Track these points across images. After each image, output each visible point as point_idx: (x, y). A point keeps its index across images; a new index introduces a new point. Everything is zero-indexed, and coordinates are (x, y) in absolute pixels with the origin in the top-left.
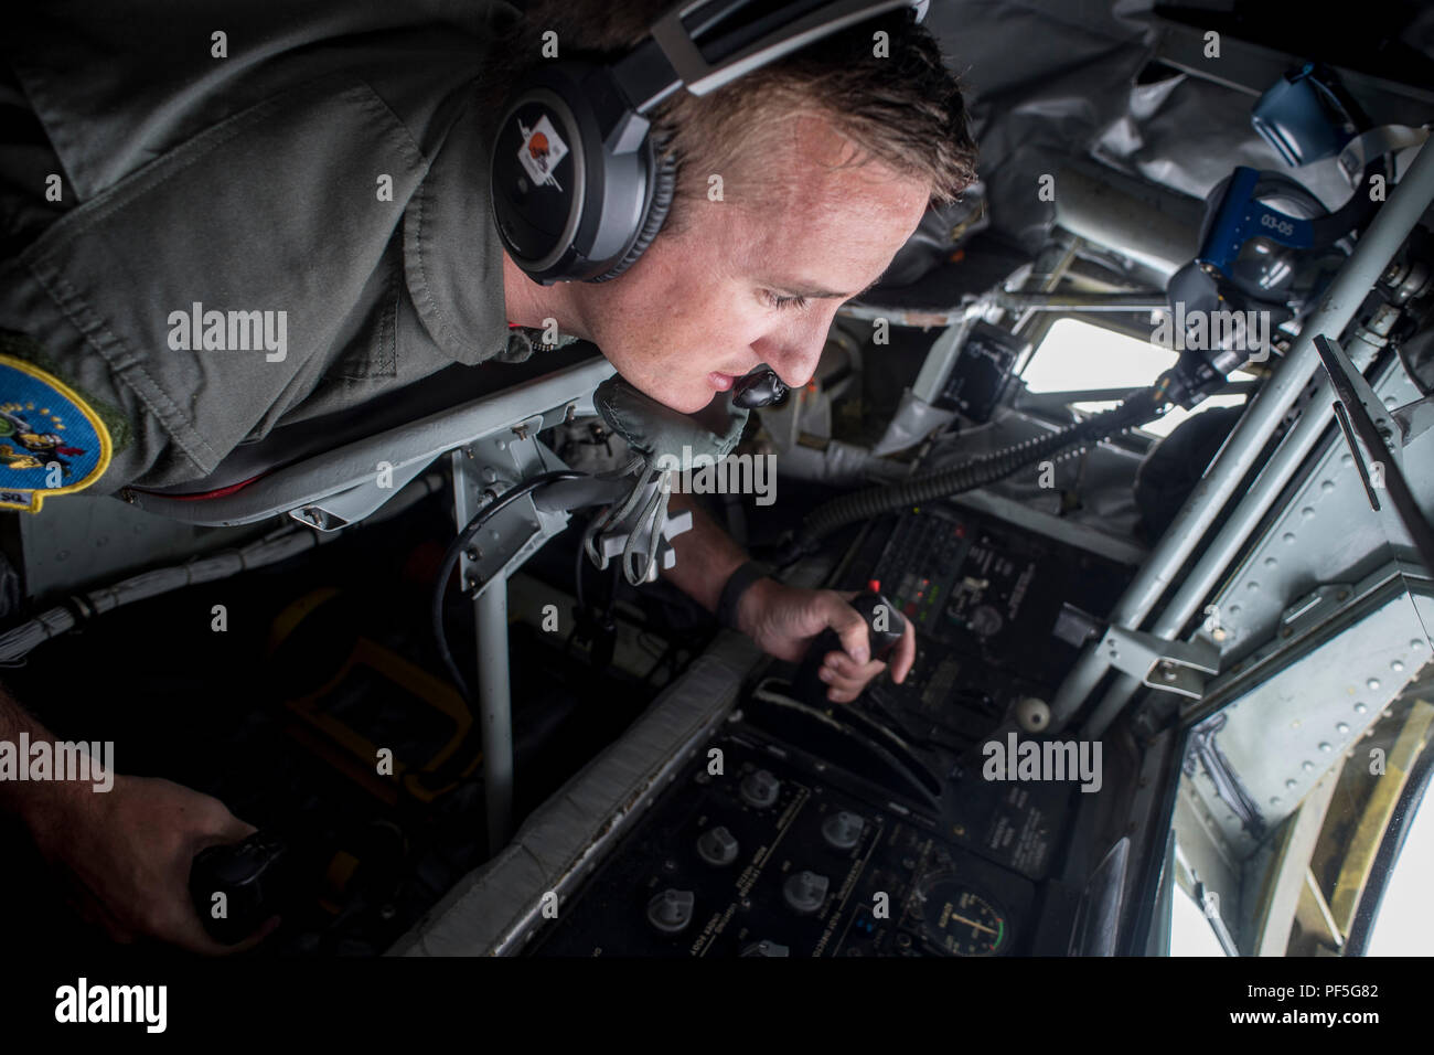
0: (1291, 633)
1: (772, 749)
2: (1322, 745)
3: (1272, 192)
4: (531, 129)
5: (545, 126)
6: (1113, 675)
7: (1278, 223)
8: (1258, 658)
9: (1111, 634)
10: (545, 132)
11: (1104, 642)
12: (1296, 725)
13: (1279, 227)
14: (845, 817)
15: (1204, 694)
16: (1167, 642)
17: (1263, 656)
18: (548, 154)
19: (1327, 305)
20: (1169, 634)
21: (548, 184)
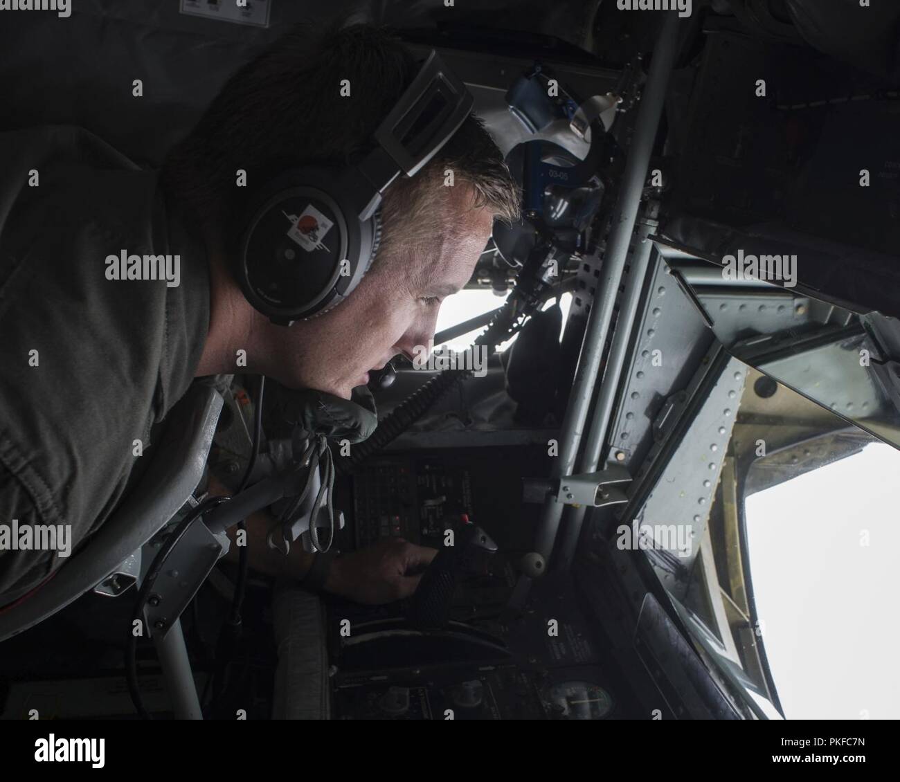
0: (663, 435)
1: (375, 678)
2: (700, 500)
3: (546, 155)
4: (298, 216)
5: (311, 211)
6: (569, 509)
7: (558, 174)
8: (650, 460)
9: (563, 484)
10: (313, 216)
11: (561, 490)
12: (682, 495)
13: (560, 176)
14: (467, 685)
15: (628, 499)
16: (592, 474)
17: (653, 458)
18: (318, 229)
19: (620, 217)
20: (593, 469)
21: (318, 249)
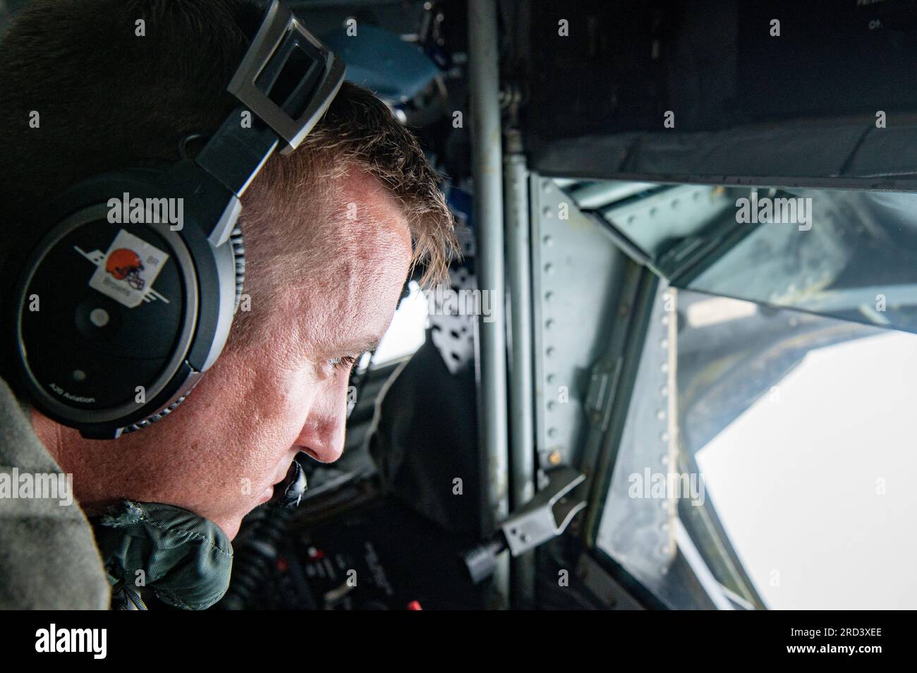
4: (105, 251)
5: (126, 241)
21: (148, 301)
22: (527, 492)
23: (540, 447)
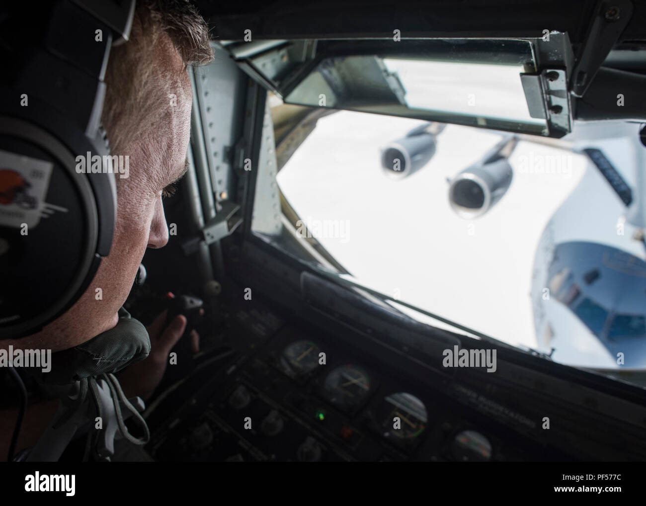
2: (273, 196)
8: (242, 189)
9: (206, 233)
21: (45, 216)
22: (213, 214)
23: (215, 190)
